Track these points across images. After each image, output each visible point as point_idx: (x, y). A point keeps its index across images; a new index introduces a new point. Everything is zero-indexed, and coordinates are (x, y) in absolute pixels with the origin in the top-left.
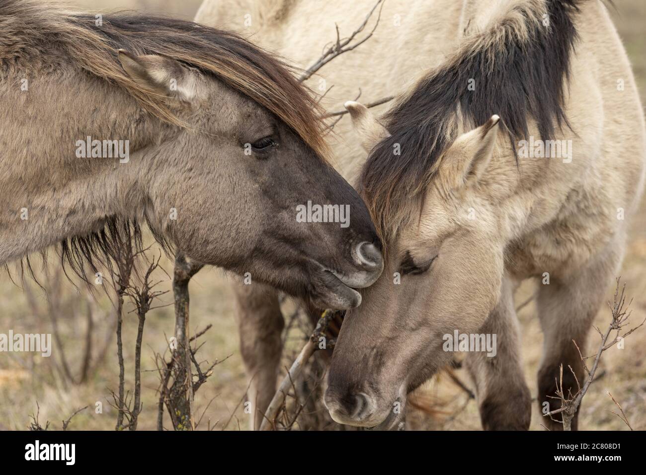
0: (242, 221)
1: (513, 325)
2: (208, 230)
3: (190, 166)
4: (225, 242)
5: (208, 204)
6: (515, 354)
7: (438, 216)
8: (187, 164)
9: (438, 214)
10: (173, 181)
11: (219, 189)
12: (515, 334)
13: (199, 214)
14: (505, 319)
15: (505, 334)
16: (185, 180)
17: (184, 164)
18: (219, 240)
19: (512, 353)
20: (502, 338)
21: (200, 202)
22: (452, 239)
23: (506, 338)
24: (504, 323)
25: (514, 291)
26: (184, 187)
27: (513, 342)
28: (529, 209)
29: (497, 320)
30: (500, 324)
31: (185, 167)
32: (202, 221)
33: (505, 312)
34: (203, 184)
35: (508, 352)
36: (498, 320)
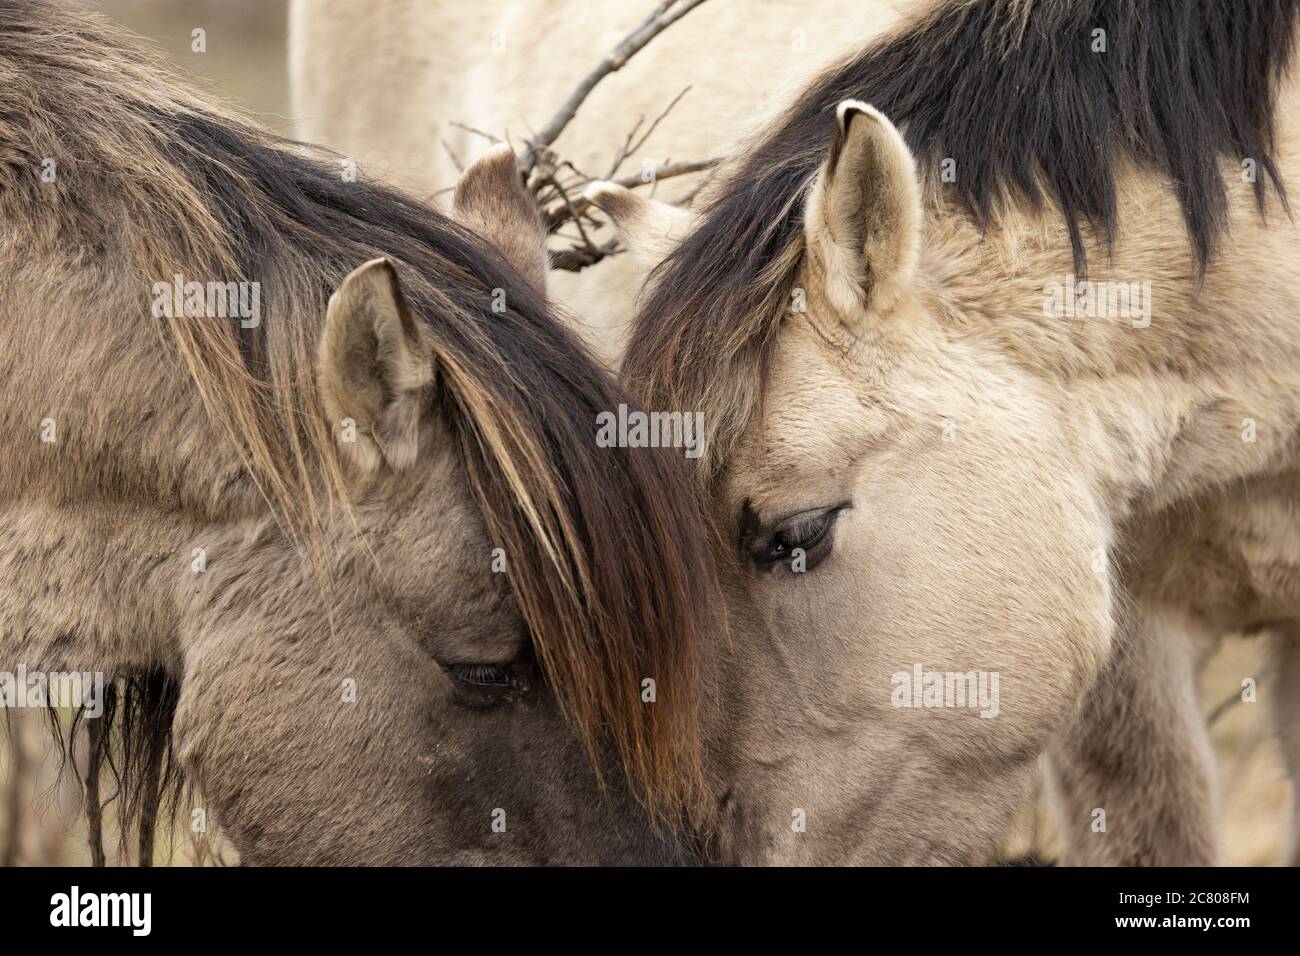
0: (358, 822)
1: (1195, 759)
2: (271, 806)
3: (295, 631)
4: (301, 851)
5: (293, 743)
6: (1203, 840)
7: (824, 391)
8: (293, 621)
9: (824, 387)
10: (248, 653)
11: (331, 722)
12: (1202, 784)
13: (265, 759)
14: (1172, 740)
15: (1171, 784)
16: (270, 660)
17: (288, 619)
18: (286, 839)
19: (1193, 839)
20: (1165, 794)
21: (278, 731)
22: (889, 455)
23: (1176, 794)
24: (1170, 754)
25: (1201, 666)
26: (261, 677)
27: (1197, 808)
28: (1175, 421)
29: (1149, 744)
30: (1159, 755)
31: (287, 627)
32: (266, 778)
33: (1172, 721)
34: (301, 692)
35: (1182, 833)
36: (1153, 743)
